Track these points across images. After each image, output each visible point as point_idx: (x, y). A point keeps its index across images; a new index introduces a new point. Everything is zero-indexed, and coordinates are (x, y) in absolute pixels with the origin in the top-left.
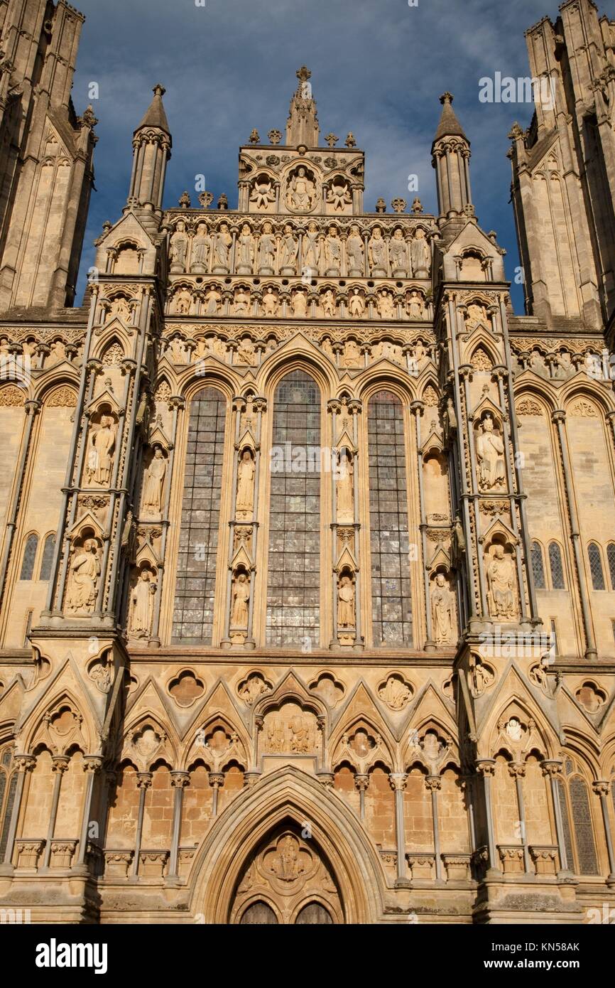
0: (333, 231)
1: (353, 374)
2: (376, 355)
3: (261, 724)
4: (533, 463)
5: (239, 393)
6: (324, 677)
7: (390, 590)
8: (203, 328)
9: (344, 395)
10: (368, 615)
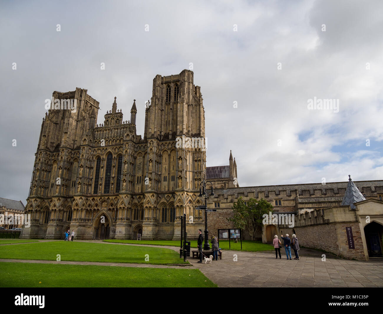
0: (116, 129)
1: (116, 154)
2: (120, 150)
3: (102, 204)
4: (139, 164)
5: (102, 158)
6: (109, 198)
7: (118, 185)
8: (98, 148)
9: (115, 157)
10: (115, 189)
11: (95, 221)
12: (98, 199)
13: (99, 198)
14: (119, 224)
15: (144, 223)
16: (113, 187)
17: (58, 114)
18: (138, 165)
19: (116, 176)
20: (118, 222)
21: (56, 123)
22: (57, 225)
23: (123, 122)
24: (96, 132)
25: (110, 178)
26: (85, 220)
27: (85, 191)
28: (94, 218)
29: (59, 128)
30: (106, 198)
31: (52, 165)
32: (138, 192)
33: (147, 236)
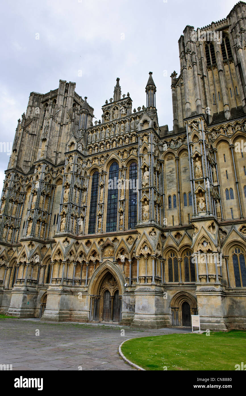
0: (122, 122)
1: (124, 160)
2: (131, 154)
3: (103, 251)
4: (170, 173)
5: (100, 171)
6: (116, 239)
7: (133, 215)
8: (93, 157)
9: (123, 166)
10: (127, 222)
11: (91, 284)
12: (97, 243)
13: (99, 239)
14: (140, 291)
15: (198, 288)
16: (122, 220)
17: (36, 122)
18: (167, 174)
19: (128, 198)
20: (140, 286)
21: (33, 133)
22: (28, 290)
23: (133, 110)
24: (91, 134)
25: (116, 203)
26: (75, 282)
27: (74, 227)
28: (90, 278)
29: (37, 142)
30: (111, 239)
31: (26, 194)
32: (172, 225)
33: (210, 319)
